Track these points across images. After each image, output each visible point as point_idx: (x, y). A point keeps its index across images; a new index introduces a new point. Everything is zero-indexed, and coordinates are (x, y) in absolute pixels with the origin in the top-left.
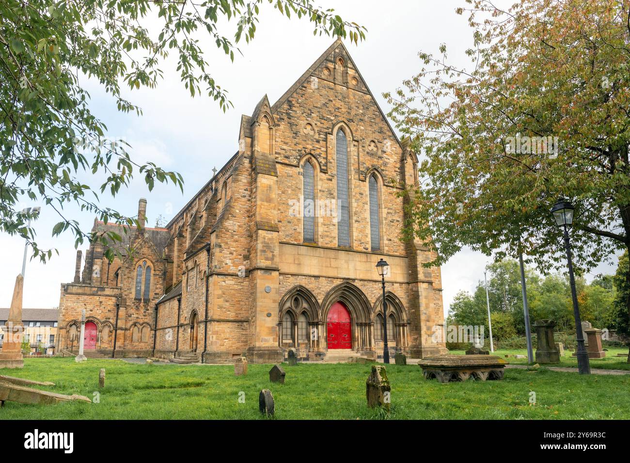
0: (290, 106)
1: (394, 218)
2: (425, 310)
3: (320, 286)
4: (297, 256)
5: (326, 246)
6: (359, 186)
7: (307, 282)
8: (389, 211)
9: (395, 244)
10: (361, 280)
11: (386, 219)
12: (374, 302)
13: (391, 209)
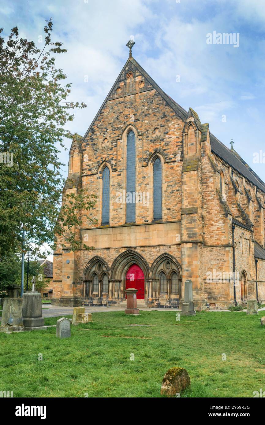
0: (93, 132)
1: (174, 189)
2: (187, 267)
3: (110, 255)
4: (94, 237)
5: (115, 225)
6: (143, 171)
7: (101, 253)
8: (170, 184)
9: (174, 212)
10: (141, 247)
11: (166, 192)
12: (152, 263)
13: (172, 182)
